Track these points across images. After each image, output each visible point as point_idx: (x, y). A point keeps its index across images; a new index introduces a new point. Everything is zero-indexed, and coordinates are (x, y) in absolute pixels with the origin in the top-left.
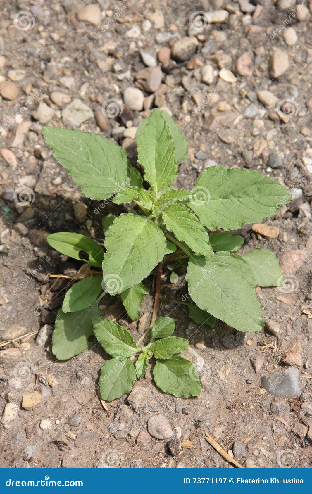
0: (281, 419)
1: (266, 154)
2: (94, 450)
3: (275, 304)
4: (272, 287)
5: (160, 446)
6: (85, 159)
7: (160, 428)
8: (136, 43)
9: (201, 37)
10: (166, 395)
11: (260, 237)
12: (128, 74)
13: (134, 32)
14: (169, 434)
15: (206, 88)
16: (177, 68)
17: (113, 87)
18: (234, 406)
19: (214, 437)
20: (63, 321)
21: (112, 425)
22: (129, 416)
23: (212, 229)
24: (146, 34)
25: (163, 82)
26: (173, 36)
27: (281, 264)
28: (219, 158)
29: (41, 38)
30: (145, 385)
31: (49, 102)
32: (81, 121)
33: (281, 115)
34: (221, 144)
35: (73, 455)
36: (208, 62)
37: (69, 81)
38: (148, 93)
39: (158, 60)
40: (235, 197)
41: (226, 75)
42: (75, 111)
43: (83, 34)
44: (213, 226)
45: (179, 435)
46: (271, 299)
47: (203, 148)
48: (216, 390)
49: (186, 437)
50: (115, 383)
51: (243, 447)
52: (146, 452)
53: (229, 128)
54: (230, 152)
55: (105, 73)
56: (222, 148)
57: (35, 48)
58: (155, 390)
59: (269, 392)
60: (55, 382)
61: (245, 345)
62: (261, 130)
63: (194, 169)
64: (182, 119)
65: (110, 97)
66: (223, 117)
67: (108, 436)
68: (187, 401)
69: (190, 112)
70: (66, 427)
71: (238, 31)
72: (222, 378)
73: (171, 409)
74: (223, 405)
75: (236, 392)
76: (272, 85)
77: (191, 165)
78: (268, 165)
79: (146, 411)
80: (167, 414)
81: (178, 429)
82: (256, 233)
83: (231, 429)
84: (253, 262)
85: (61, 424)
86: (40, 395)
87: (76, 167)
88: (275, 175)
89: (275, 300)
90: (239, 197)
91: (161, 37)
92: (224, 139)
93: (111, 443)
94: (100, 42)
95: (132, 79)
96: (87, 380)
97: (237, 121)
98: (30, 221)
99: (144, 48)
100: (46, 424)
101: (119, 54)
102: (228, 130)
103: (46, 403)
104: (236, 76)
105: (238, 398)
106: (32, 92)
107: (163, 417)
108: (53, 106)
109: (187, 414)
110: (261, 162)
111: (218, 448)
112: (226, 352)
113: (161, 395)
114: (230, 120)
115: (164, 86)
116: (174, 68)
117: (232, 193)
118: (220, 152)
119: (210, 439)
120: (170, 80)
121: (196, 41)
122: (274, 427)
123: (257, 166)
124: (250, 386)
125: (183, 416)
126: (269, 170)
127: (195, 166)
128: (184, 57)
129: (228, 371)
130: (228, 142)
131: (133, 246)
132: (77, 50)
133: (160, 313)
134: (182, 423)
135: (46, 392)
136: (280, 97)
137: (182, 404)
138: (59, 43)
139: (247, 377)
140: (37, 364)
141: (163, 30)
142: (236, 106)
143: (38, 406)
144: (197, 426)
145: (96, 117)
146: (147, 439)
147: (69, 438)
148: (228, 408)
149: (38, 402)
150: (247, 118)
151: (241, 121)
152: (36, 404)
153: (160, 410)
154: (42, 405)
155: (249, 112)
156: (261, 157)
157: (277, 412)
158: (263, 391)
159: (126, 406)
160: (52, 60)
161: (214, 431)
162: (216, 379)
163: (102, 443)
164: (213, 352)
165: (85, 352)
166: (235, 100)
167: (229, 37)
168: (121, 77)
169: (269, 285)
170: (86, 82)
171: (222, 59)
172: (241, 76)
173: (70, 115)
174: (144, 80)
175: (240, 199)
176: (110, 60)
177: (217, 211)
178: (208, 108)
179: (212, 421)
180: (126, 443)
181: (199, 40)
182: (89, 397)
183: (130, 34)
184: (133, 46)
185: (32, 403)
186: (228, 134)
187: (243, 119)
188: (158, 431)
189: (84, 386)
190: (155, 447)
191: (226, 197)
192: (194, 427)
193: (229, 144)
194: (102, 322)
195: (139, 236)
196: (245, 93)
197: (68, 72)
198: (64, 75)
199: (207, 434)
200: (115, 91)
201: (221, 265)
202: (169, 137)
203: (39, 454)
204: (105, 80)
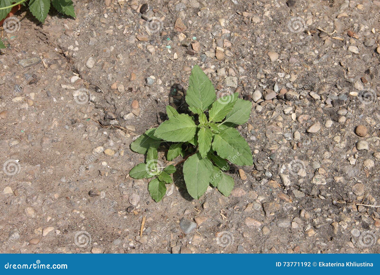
0: (172, 235)
1: (273, 152)
2: (108, 186)
3: (216, 200)
4: (222, 193)
5: (128, 205)
6: (200, 88)
7: (133, 199)
8: (278, 79)
9: (301, 97)
10: (148, 192)
11: (239, 175)
12: (265, 87)
13: (281, 75)
14: (134, 204)
15: (282, 114)
16: (283, 100)
17: (254, 86)
18: (164, 217)
19: (146, 219)
20: (144, 137)
21: (122, 184)
22: (129, 186)
23: (214, 149)
24: (284, 79)
25: (273, 99)
26: (292, 88)
27: (234, 189)
28: (258, 139)
29: (250, 49)
30: (146, 182)
31: (227, 70)
32: (230, 86)
33: (295, 145)
34: (264, 135)
35: (100, 181)
36: (293, 107)
37: (241, 70)
38: (263, 98)
39: (279, 92)
40: (234, 147)
41: (294, 116)
42: (232, 80)
43: (264, 60)
44: (215, 149)
45: (137, 208)
46: (217, 197)
47: (257, 130)
48: (165, 206)
49: (138, 210)
50: (138, 172)
51: (150, 231)
52: (122, 203)
53: (273, 132)
54: (264, 141)
55: (257, 79)
56: (263, 137)
57: (244, 50)
58: (146, 187)
59: (180, 224)
60: (122, 154)
61: (191, 202)
62: (283, 144)
63: (246, 134)
64: (262, 116)
65: (250, 88)
66: (275, 128)
67: (117, 186)
68: (153, 201)
69: (268, 116)
70: (109, 171)
71: (315, 106)
72: (171, 205)
73: (145, 198)
74: (162, 214)
75: (170, 214)
76: (304, 133)
77: (246, 132)
78: (270, 156)
79: (136, 190)
80: (141, 198)
81: (139, 206)
82: (239, 173)
83: (155, 222)
84: (224, 179)
85: (109, 168)
86: (114, 154)
87: (194, 87)
88: (268, 161)
89: (218, 198)
90: (235, 148)
91: (288, 85)
92: (267, 135)
93: (115, 189)
94: (266, 68)
95: (264, 89)
96: (132, 164)
97: (279, 133)
98: (177, 100)
99: (278, 83)
100: (104, 164)
101: (268, 77)
102: (271, 133)
103: (113, 158)
104: (296, 119)
105: (169, 216)
106: (227, 63)
107: (139, 197)
108: (227, 73)
109: (147, 204)
110: (269, 153)
111: (143, 223)
112: (183, 198)
113: (147, 191)
114: (277, 131)
115: (271, 101)
116: (281, 99)
117: (234, 145)
118: (261, 137)
119: (144, 219)
120: (275, 101)
121: (298, 97)
122: (167, 235)
123: (267, 153)
124: (177, 216)
125: (146, 204)
126: (269, 158)
127: (248, 134)
128: (288, 98)
129: (176, 205)
130: (267, 136)
131: (181, 129)
132: (256, 63)
133: (178, 166)
134: (143, 205)
135: (116, 155)
136: (302, 139)
137: (150, 199)
138: (254, 56)
139: (179, 213)
140: (125, 144)
141: (292, 83)
142: (285, 129)
143: (109, 156)
144: (146, 211)
145: (236, 89)
146: (127, 199)
147: (105, 174)
148: (162, 216)
149: (111, 155)
150: (283, 136)
151: (280, 134)
152: (109, 155)
153: (141, 195)
154: (111, 157)
155: (286, 135)
156: (271, 151)
157: (174, 232)
158: (178, 222)
159: (132, 182)
160: (245, 59)
161: (149, 218)
162: (169, 203)
163: (113, 186)
164: (179, 194)
165: (142, 155)
166: (287, 127)
167: (310, 105)
168: (261, 85)
169: (221, 192)
170: (247, 76)
171: (298, 109)
172: (298, 121)
173: (228, 80)
174: (267, 93)
175: (235, 150)
176: (263, 76)
177: (222, 146)
178: (275, 120)
179: (152, 214)
180: (120, 194)
181: (300, 97)
182: (127, 169)
183: (279, 74)
184: (276, 78)
185: (108, 153)
186: (270, 134)
187: (282, 135)
188: (132, 199)
189: (130, 164)
190: (126, 204)
191: (230, 144)
192: (145, 210)
193: (267, 138)
194: (154, 148)
195: (187, 128)
196: (293, 127)
197: (245, 68)
198: (243, 67)
199: (145, 216)
200: (253, 87)
201: (206, 165)
202: (233, 106)
203: (92, 170)
204: (254, 81)
